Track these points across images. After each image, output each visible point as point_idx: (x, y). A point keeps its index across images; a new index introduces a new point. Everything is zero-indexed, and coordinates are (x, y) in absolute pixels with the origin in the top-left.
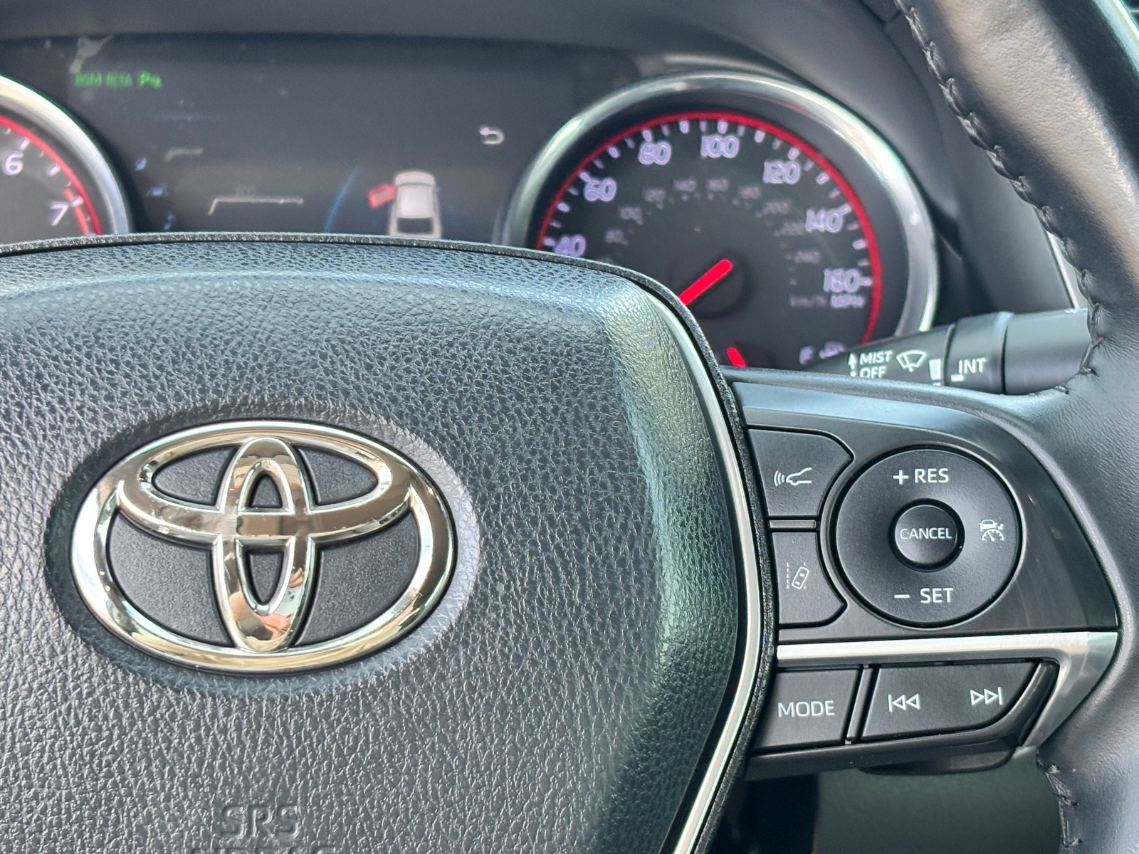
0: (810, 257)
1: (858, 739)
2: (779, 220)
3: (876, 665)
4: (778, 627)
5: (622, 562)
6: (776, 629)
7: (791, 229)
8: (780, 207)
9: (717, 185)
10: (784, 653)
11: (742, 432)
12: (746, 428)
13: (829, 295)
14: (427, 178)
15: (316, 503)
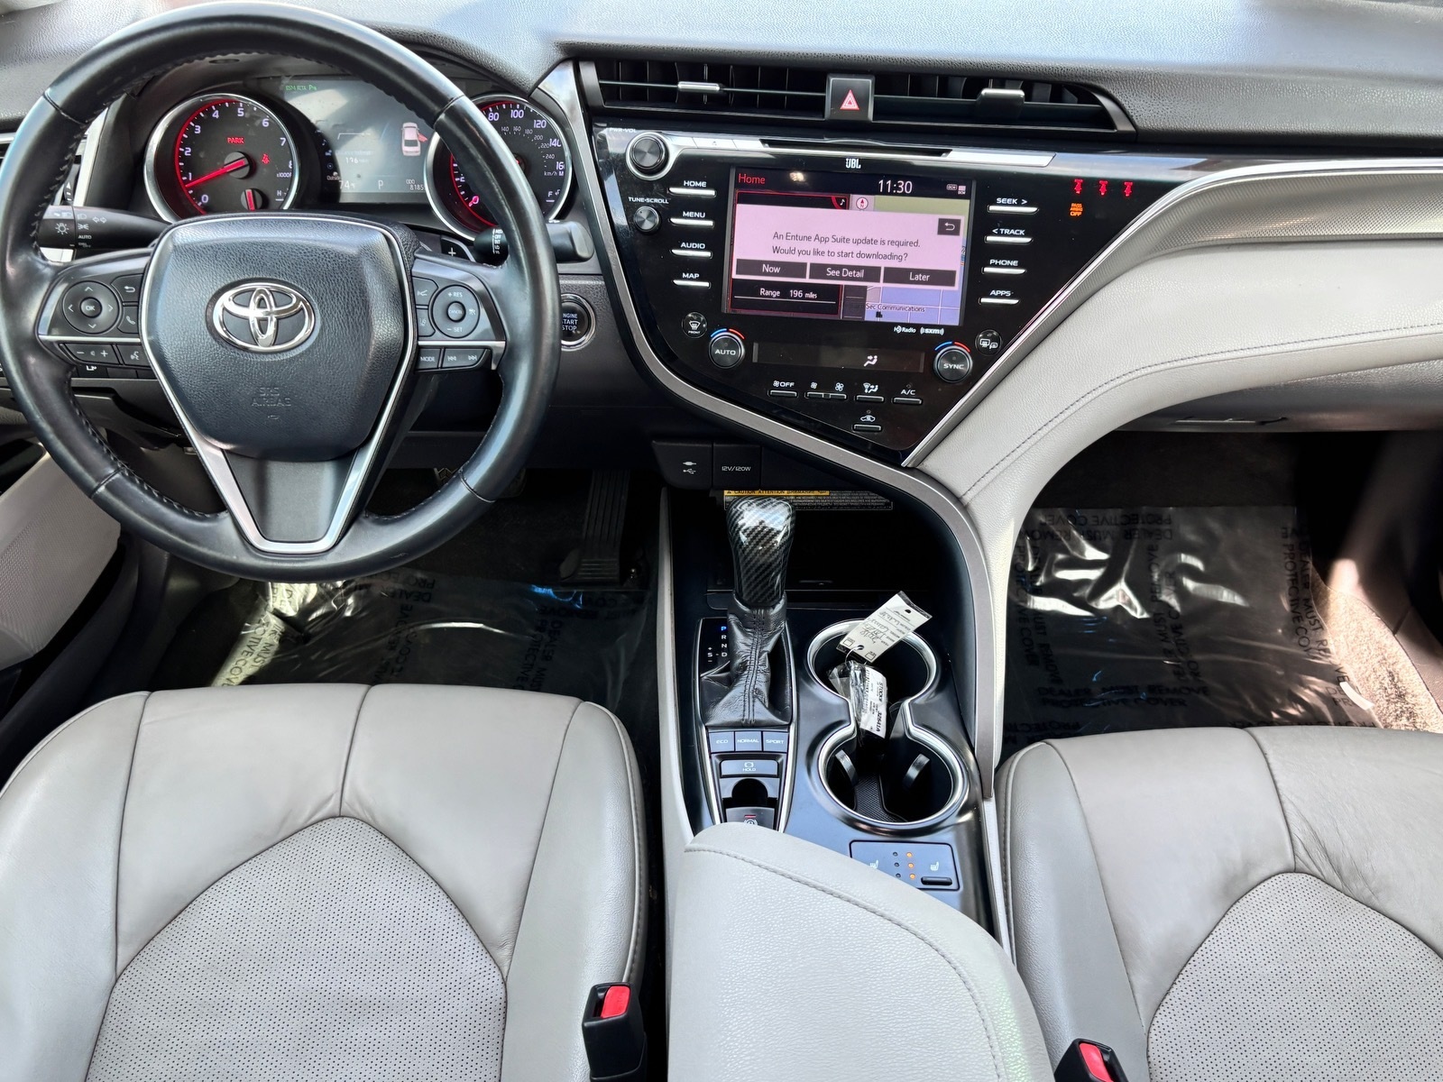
0: (551, 156)
1: (442, 368)
2: (540, 142)
3: (446, 347)
4: (418, 336)
5: (360, 324)
6: (418, 337)
7: (544, 146)
8: (539, 137)
9: (516, 129)
10: (421, 343)
11: (411, 276)
12: (412, 276)
13: (558, 171)
14: (415, 125)
15: (276, 306)
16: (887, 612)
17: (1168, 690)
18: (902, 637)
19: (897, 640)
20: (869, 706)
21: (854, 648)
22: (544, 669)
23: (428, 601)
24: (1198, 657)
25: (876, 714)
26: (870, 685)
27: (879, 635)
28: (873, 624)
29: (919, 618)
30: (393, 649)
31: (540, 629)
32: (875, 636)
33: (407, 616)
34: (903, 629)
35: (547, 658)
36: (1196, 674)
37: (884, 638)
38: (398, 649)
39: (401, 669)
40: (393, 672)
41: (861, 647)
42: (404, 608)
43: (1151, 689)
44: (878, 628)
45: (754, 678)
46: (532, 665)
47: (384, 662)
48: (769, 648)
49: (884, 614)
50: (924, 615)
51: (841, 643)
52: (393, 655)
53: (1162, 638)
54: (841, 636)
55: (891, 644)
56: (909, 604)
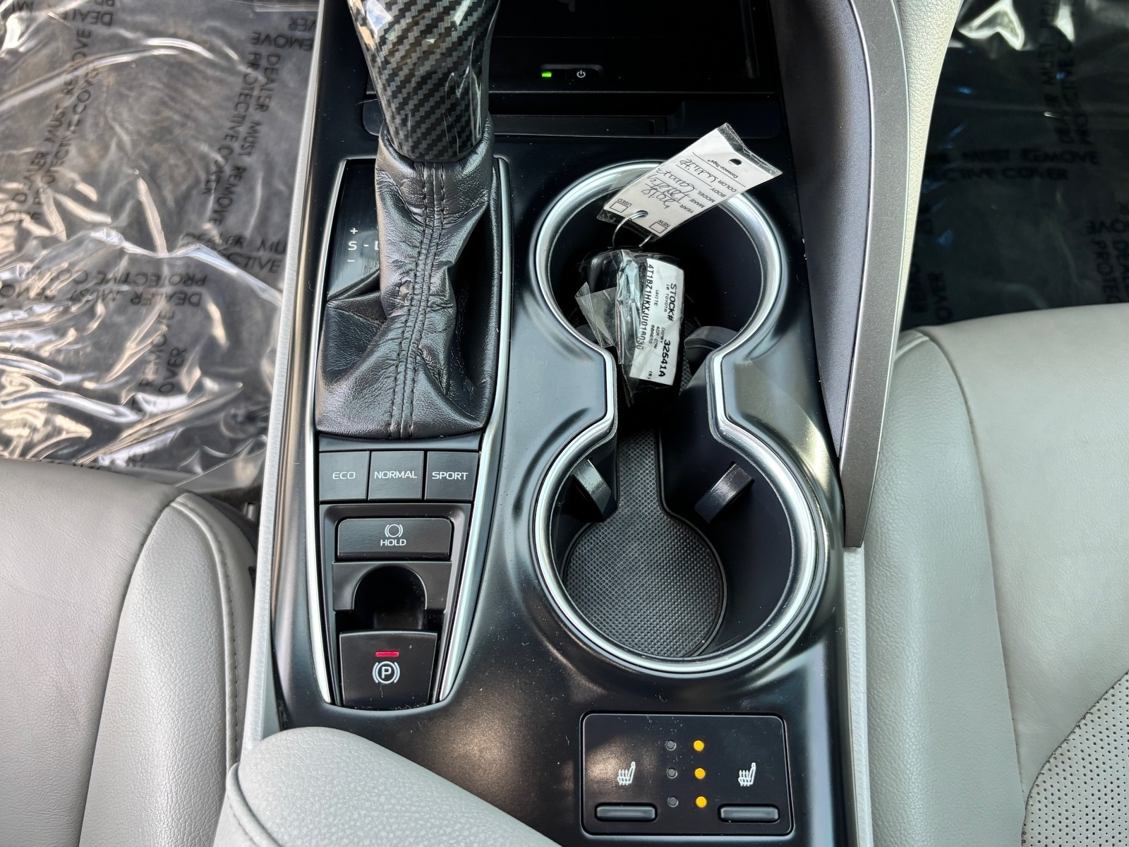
16: (695, 160)
17: (1047, 157)
18: (718, 200)
19: (708, 205)
20: (647, 337)
21: (630, 214)
22: (258, 124)
23: (110, 24)
24: (1088, 107)
25: (661, 346)
26: (653, 294)
27: (678, 196)
28: (666, 179)
29: (759, 173)
30: (69, 92)
31: (254, 65)
32: (670, 196)
33: (85, 45)
34: (723, 189)
35: (262, 107)
36: (1083, 133)
37: (686, 201)
38: (77, 92)
39: (79, 123)
40: (70, 125)
41: (644, 214)
42: (81, 34)
43: (1025, 153)
44: (677, 186)
45: (419, 324)
46: (244, 117)
47: (59, 111)
48: (451, 253)
49: (688, 163)
50: (768, 170)
51: (607, 207)
52: (69, 102)
53: (1045, 78)
54: (608, 194)
55: (697, 210)
56: (739, 149)
